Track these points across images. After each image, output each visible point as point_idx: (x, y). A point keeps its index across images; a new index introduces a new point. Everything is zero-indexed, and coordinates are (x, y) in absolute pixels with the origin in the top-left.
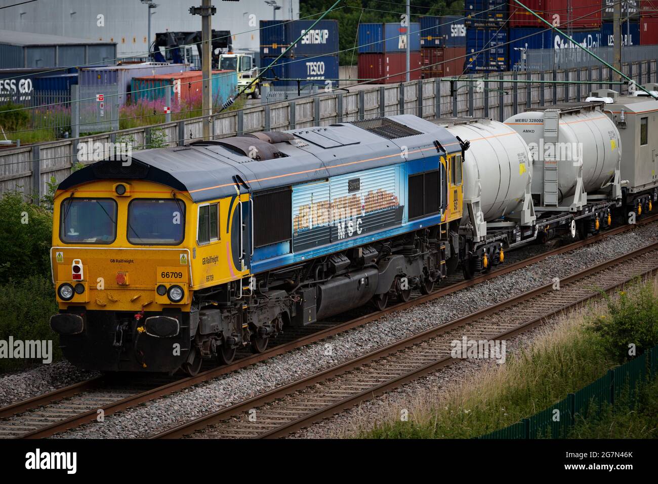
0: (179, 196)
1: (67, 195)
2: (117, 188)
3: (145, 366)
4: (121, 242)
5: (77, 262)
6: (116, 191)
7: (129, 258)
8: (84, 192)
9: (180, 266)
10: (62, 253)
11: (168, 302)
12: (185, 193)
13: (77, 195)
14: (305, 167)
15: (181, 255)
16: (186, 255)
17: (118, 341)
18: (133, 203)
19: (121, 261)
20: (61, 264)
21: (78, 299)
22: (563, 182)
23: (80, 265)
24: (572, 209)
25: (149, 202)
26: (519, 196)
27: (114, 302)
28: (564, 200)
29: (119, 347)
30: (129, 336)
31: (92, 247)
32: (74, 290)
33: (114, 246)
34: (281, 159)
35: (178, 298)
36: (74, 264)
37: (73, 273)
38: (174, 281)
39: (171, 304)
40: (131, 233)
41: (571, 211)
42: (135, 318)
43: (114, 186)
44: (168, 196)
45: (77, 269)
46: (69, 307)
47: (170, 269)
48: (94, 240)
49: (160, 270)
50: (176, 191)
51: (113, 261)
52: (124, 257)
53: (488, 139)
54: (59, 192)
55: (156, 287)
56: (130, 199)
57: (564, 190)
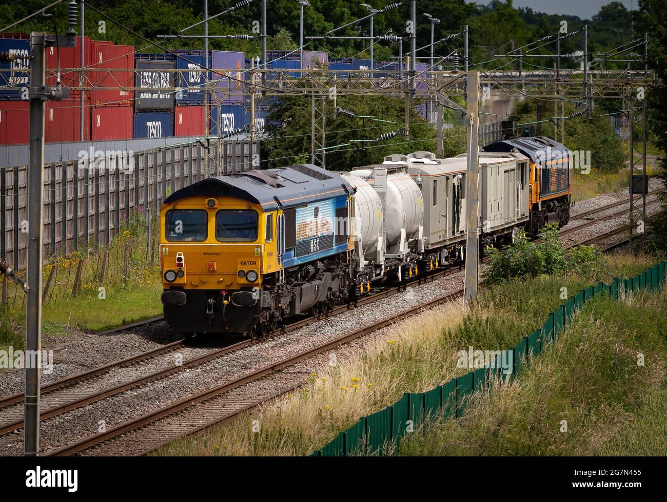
0: (254, 208)
1: (171, 207)
2: (209, 201)
3: (227, 328)
4: (211, 240)
5: (181, 255)
6: (208, 205)
7: (217, 251)
8: (183, 205)
9: (254, 256)
10: (167, 249)
11: (246, 282)
12: (258, 206)
13: (178, 207)
14: (297, 196)
15: (256, 249)
16: (259, 249)
17: (210, 310)
18: (219, 214)
19: (211, 254)
20: (167, 256)
21: (179, 281)
22: (389, 233)
23: (182, 257)
24: (399, 256)
25: (231, 212)
26: (374, 238)
27: (204, 283)
28: (391, 248)
29: (211, 314)
30: (218, 307)
31: (189, 243)
32: (176, 275)
33: (207, 243)
34: (281, 188)
35: (253, 279)
36: (177, 256)
37: (177, 262)
38: (250, 268)
39: (248, 284)
40: (219, 234)
41: (398, 257)
42: (222, 294)
43: (207, 201)
44: (245, 208)
45: (180, 259)
46: (171, 287)
47: (247, 259)
48: (190, 239)
49: (240, 260)
50: (251, 204)
51: (205, 254)
52: (214, 251)
53: (364, 187)
54: (164, 205)
55: (237, 272)
56: (217, 210)
57: (391, 240)
